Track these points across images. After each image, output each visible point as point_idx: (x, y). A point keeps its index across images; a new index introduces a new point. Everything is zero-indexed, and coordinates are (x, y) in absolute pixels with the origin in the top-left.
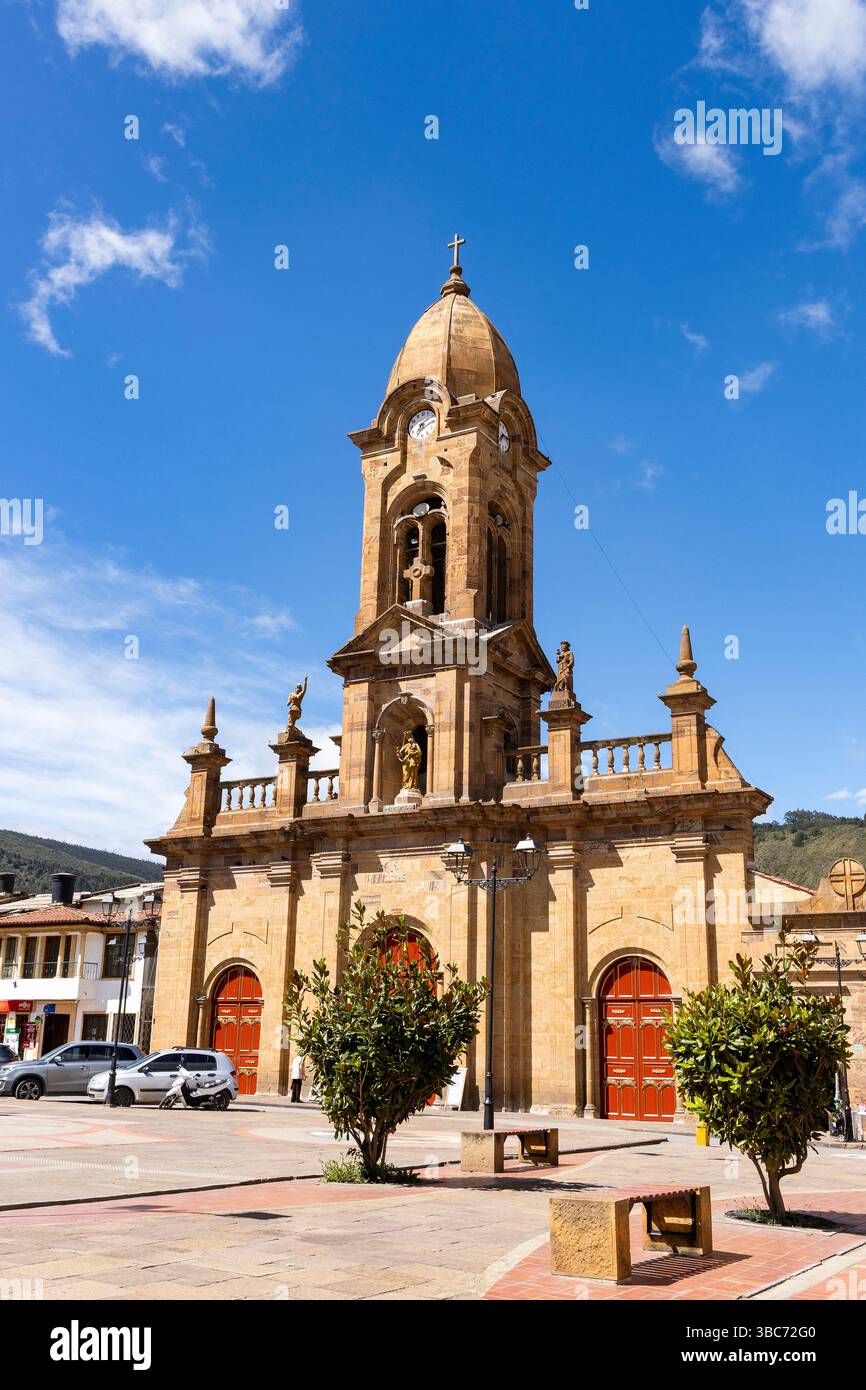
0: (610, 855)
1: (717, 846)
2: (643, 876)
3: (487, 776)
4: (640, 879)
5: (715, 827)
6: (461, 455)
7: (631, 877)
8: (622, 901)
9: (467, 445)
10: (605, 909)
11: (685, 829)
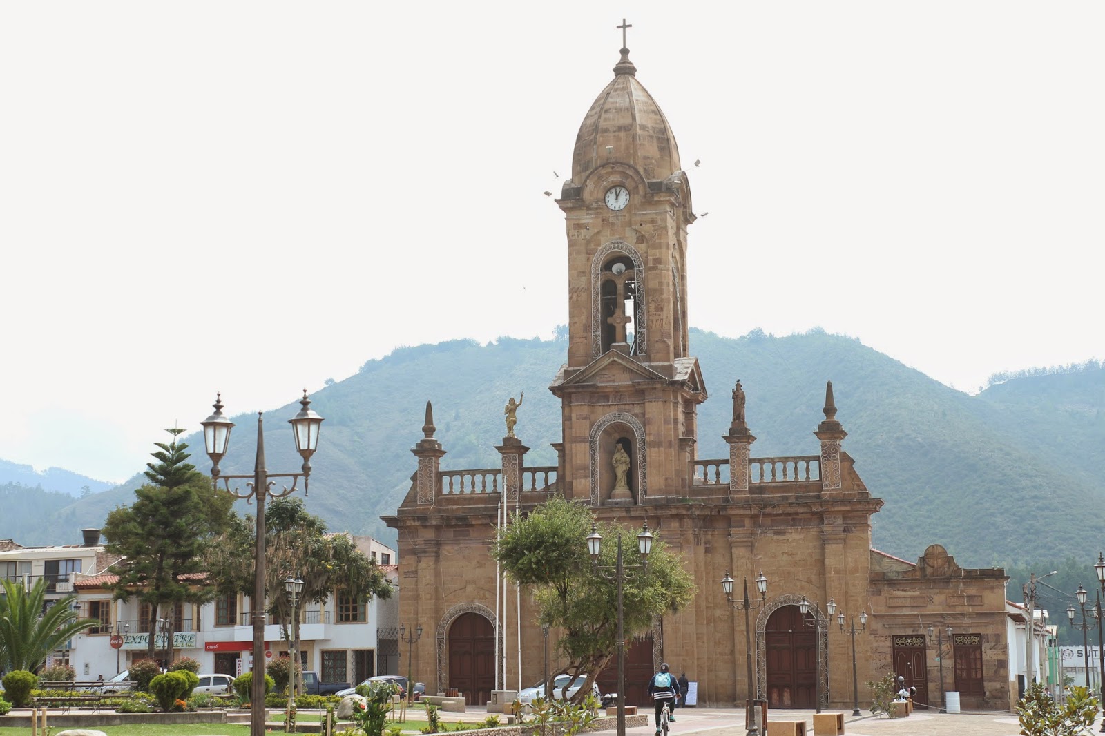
0: (775, 537)
1: (851, 534)
2: (799, 553)
3: (682, 480)
4: (797, 554)
5: (850, 522)
6: (654, 231)
7: (790, 553)
8: (784, 568)
9: (659, 223)
10: (771, 574)
11: (831, 522)
